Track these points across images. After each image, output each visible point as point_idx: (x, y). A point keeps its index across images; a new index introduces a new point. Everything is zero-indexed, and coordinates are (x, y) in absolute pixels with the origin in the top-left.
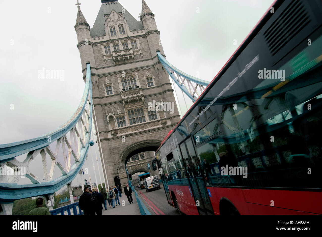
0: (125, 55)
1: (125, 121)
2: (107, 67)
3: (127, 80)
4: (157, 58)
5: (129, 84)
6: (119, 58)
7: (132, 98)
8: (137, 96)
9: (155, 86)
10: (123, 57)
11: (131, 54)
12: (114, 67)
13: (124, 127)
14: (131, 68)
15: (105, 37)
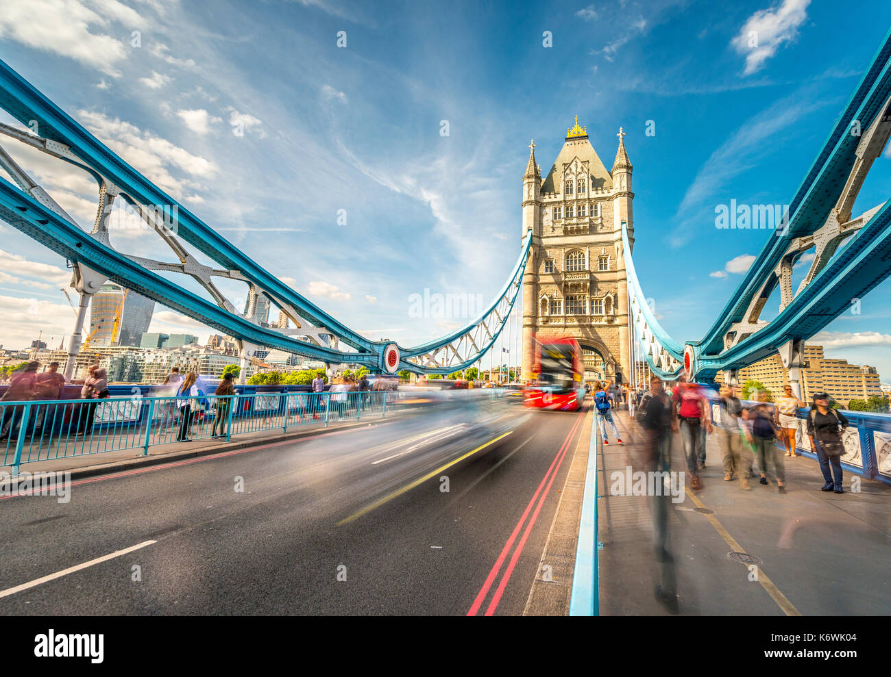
0: (578, 224)
1: (560, 308)
2: (553, 237)
3: (574, 257)
4: (620, 232)
5: (575, 263)
6: (569, 227)
7: (574, 281)
8: (581, 280)
9: (609, 269)
10: (575, 226)
11: (585, 224)
12: (561, 238)
13: (557, 315)
14: (582, 242)
15: (557, 196)
